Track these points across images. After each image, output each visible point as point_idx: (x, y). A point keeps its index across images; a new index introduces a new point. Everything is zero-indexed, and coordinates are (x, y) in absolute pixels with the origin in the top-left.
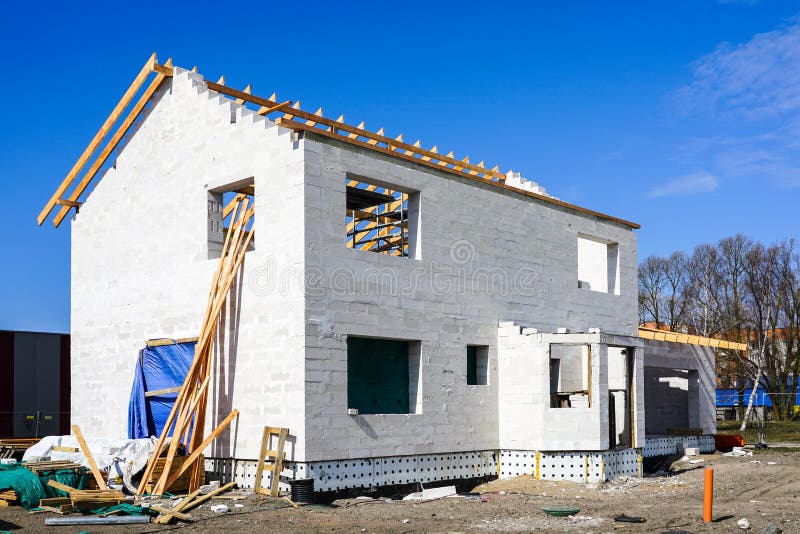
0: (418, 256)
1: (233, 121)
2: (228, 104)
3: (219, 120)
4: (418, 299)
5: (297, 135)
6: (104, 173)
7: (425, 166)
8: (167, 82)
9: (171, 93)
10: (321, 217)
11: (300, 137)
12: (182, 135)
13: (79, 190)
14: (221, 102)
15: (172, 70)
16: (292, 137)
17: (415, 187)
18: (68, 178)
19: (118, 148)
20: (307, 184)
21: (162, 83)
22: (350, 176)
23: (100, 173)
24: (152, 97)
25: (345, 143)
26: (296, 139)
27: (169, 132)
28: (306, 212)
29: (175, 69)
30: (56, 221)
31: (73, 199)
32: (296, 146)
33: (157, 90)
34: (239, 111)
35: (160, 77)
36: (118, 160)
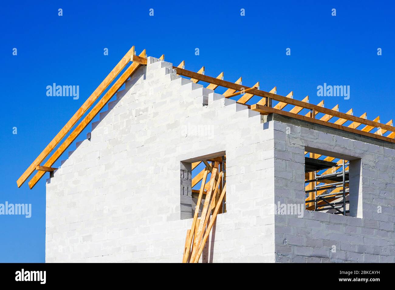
0: (360, 215)
1: (205, 104)
2: (200, 90)
3: (192, 103)
4: (360, 253)
5: (265, 117)
6: (78, 144)
7: (364, 136)
8: (141, 70)
9: (145, 78)
10: (286, 186)
11: (269, 119)
12: (156, 114)
13: (54, 157)
14: (194, 88)
15: (146, 60)
16: (262, 119)
17: (357, 155)
18: (48, 149)
19: (93, 123)
20: (276, 158)
21: (136, 69)
22: (308, 149)
23: (76, 143)
24: (126, 81)
25: (303, 121)
26: (265, 121)
27: (143, 111)
28: (276, 182)
29: (149, 58)
30: (31, 183)
31: (48, 165)
32: (266, 126)
33: (131, 75)
34: (211, 96)
35: (135, 65)
36: (93, 133)
